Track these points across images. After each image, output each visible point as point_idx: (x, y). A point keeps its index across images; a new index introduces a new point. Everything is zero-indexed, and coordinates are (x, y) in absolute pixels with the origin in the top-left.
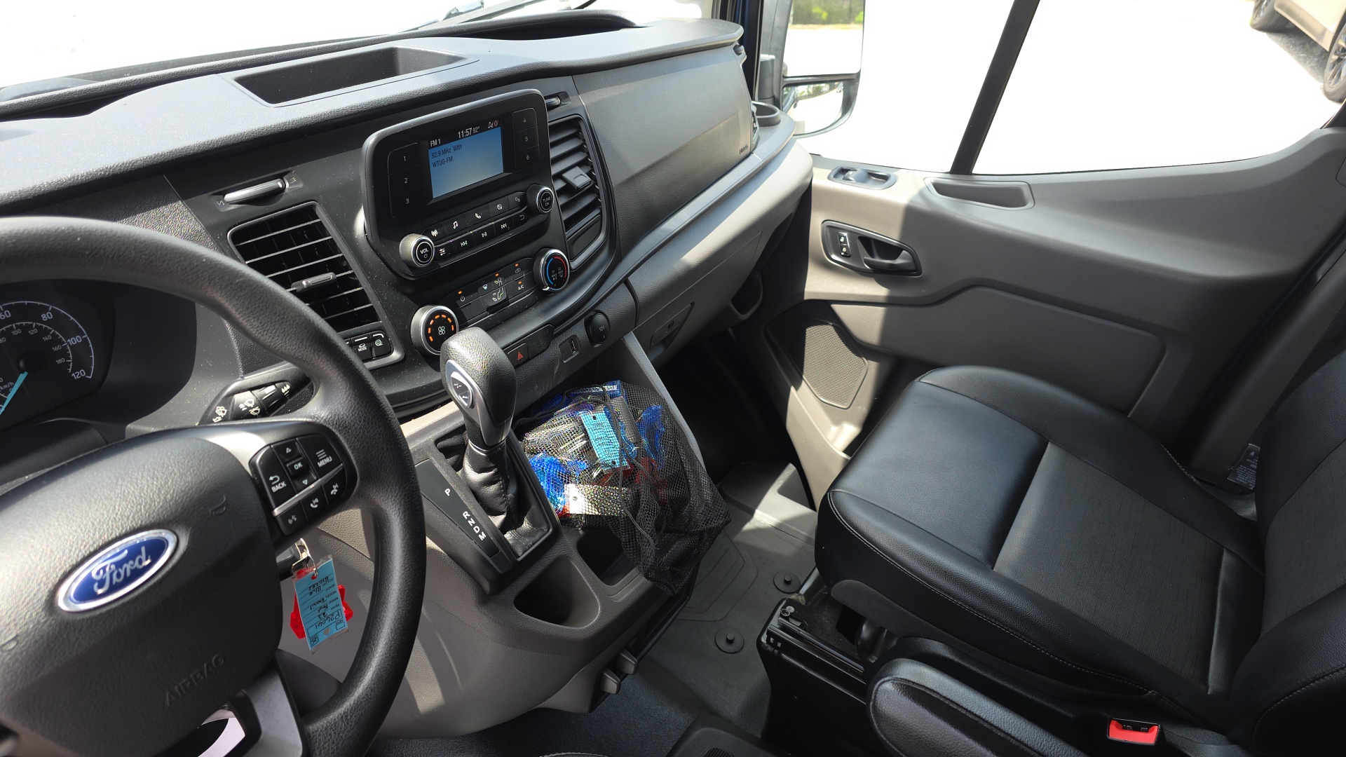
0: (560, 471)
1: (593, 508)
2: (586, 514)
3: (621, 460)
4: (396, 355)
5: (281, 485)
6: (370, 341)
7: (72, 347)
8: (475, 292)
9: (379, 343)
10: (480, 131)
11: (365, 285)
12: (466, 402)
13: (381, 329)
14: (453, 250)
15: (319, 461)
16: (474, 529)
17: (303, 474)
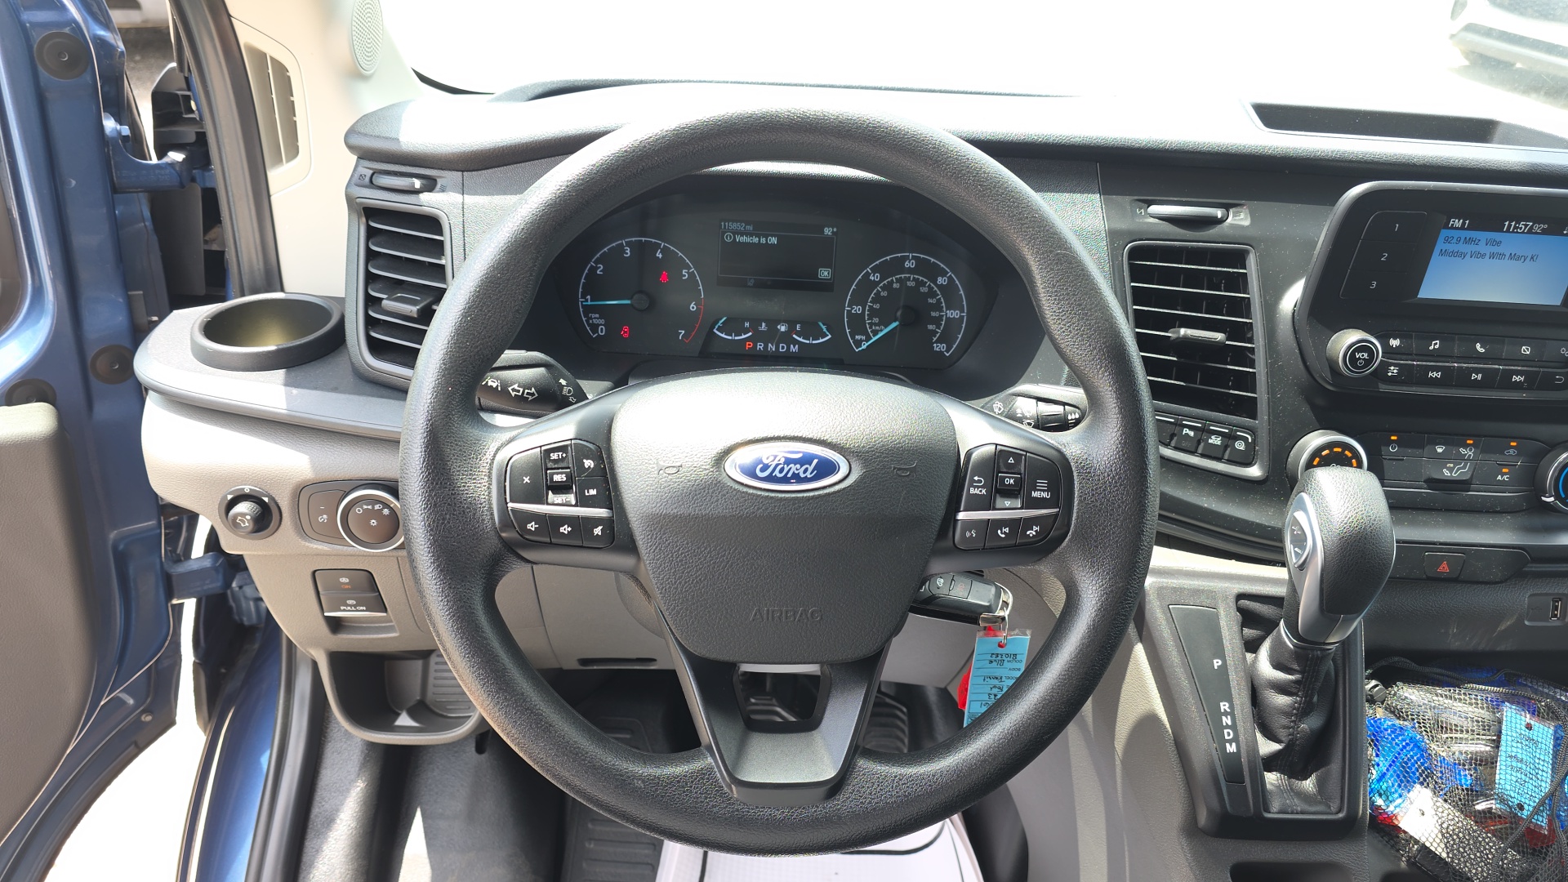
0: (1419, 759)
1: (1443, 846)
2: (1424, 845)
3: (1536, 811)
4: (1255, 471)
5: (981, 491)
6: (1230, 438)
7: (948, 319)
8: (1421, 448)
9: (1240, 446)
10: (1544, 232)
11: (1260, 369)
12: (1296, 558)
13: (1252, 430)
14: (1409, 376)
15: (1035, 490)
16: (1226, 731)
17: (1009, 493)
